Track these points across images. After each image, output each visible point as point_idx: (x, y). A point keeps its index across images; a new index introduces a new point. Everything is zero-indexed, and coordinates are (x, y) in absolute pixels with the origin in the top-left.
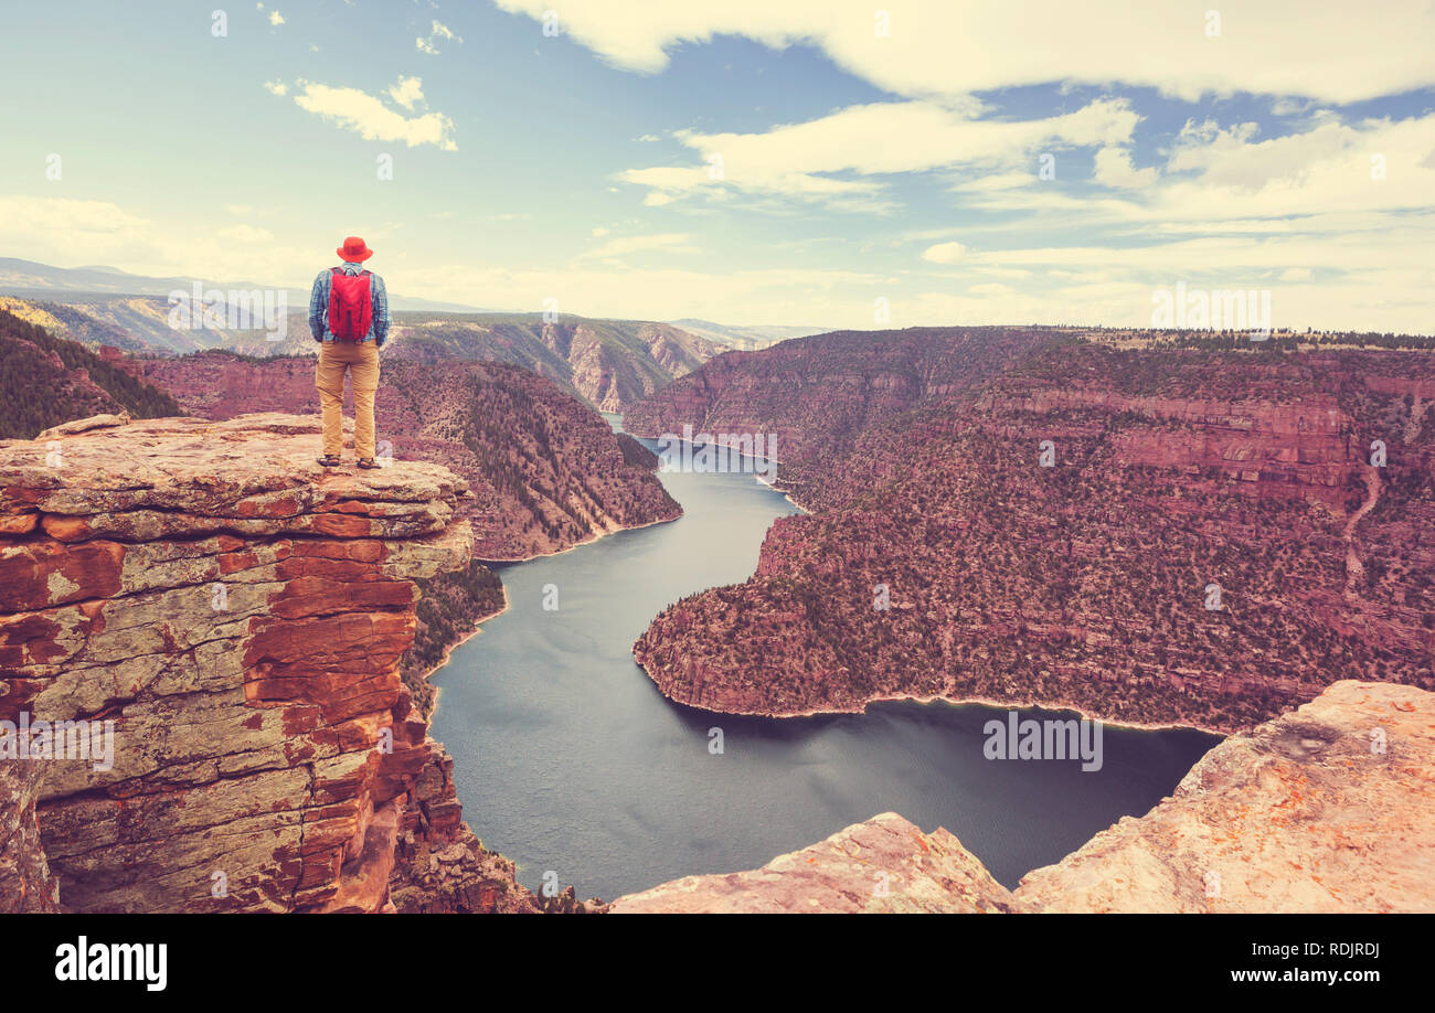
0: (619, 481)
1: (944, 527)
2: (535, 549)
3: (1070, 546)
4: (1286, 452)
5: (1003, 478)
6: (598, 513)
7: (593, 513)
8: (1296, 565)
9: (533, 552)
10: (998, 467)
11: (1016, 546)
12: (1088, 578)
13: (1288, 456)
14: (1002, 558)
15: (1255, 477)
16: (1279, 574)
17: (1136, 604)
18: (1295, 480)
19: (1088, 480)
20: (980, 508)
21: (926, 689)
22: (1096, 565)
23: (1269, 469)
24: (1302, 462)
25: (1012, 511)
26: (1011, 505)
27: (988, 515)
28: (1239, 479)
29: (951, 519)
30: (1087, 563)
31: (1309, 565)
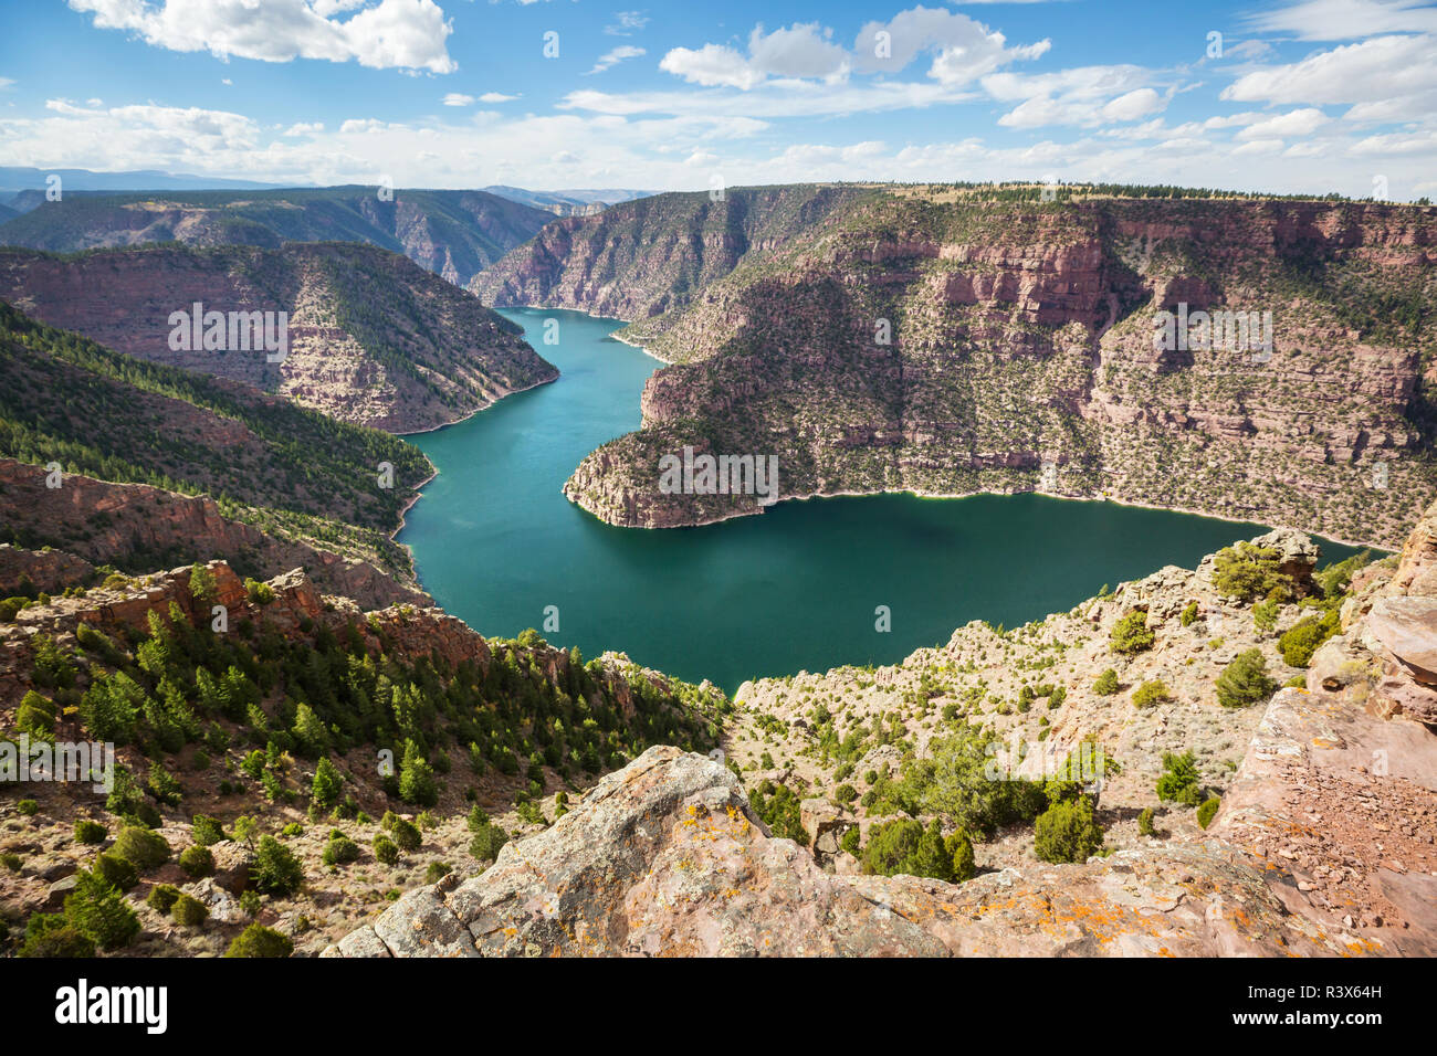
0: (497, 350)
1: (805, 364)
2: (439, 419)
3: (902, 371)
4: (1061, 285)
5: (849, 321)
6: (486, 381)
7: (482, 382)
8: (1060, 371)
9: (438, 423)
10: (844, 311)
11: (862, 374)
12: (917, 394)
13: (1062, 289)
14: (852, 385)
15: (1037, 307)
16: (1048, 379)
17: (952, 411)
18: (1064, 308)
19: (915, 318)
20: (833, 346)
21: (807, 489)
22: (922, 384)
23: (1047, 299)
24: (1071, 293)
25: (858, 347)
26: (856, 343)
27: (840, 352)
28: (1025, 309)
29: (811, 358)
30: (913, 383)
31: (1070, 371)
